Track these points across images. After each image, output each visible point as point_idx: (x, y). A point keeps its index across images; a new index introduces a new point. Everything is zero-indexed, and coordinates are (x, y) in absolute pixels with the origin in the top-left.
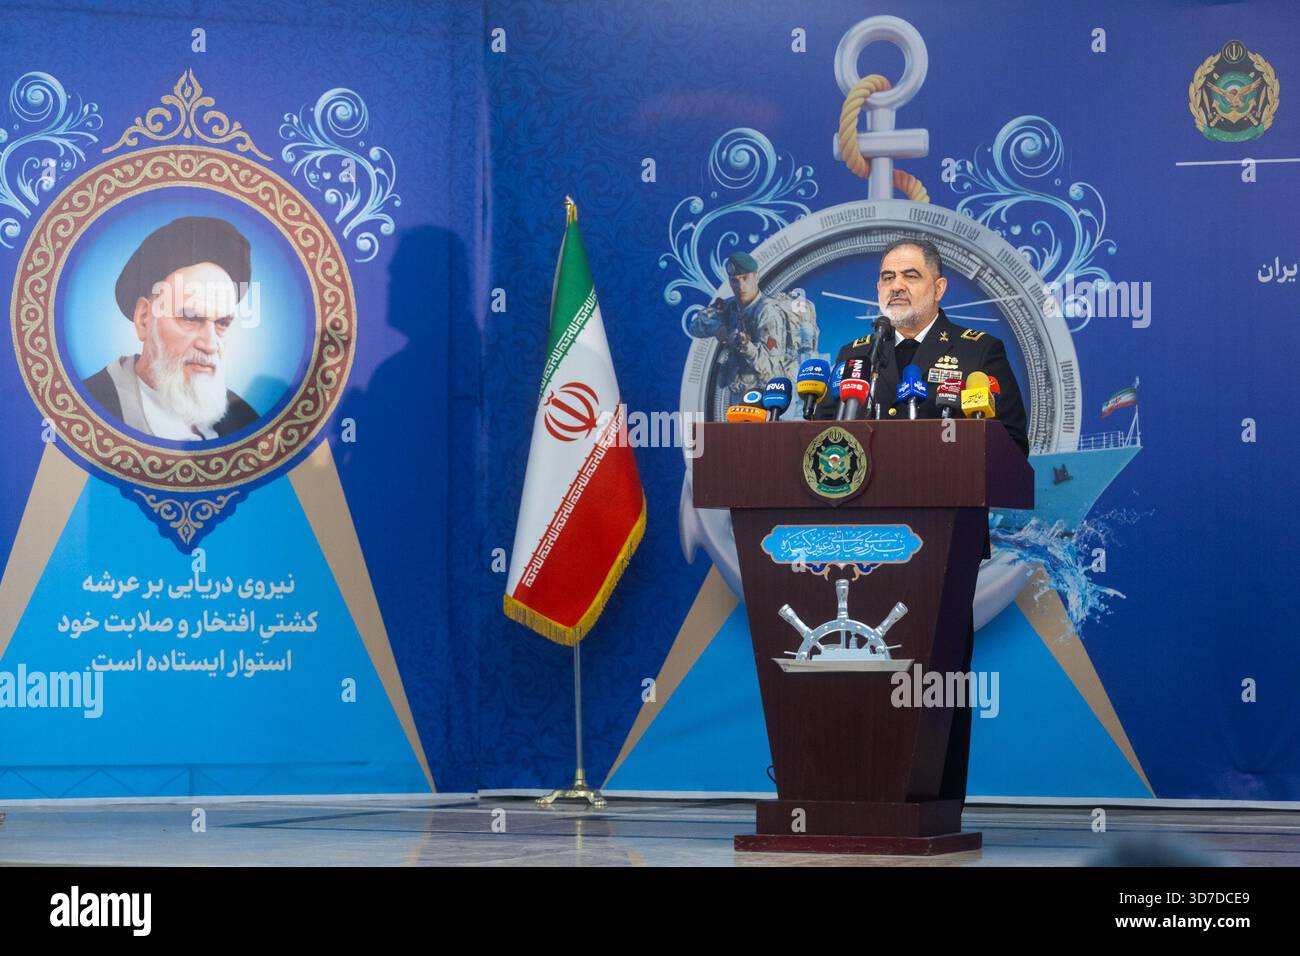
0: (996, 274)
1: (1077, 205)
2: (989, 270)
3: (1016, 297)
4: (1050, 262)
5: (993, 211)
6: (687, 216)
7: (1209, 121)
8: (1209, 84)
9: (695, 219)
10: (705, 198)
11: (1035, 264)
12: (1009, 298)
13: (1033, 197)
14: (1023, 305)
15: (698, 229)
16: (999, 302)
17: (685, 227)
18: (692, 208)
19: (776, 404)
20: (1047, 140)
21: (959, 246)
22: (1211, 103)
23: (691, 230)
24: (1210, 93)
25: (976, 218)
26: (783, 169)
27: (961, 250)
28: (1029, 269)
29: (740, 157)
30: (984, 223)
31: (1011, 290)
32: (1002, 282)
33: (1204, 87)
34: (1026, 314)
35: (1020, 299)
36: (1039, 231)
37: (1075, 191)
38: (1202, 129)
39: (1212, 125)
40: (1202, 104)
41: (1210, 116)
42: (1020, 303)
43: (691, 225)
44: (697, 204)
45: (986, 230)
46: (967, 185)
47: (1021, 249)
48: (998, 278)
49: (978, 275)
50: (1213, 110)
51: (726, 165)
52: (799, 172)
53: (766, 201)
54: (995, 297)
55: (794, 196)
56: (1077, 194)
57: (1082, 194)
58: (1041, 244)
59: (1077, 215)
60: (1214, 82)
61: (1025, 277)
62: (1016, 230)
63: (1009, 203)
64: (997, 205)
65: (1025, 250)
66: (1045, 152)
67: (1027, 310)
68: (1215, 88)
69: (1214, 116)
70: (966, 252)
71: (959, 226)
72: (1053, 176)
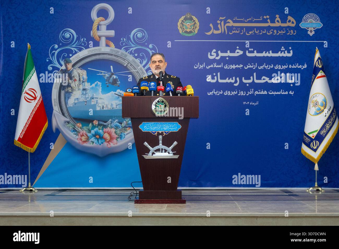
0: (131, 65)
1: (151, 49)
2: (130, 64)
3: (136, 70)
4: (144, 62)
5: (130, 50)
6: (53, 49)
7: (182, 31)
8: (183, 23)
9: (56, 50)
10: (58, 45)
11: (141, 63)
12: (134, 71)
13: (140, 47)
14: (138, 72)
15: (56, 52)
16: (132, 72)
17: (53, 52)
18: (55, 47)
19: (136, 92)
20: (144, 34)
21: (122, 58)
22: (183, 27)
23: (55, 53)
24: (183, 25)
25: (126, 52)
26: (78, 39)
27: (123, 59)
28: (140, 64)
29: (67, 35)
30: (128, 53)
31: (135, 69)
32: (133, 67)
33: (181, 23)
34: (139, 74)
35: (137, 71)
36: (142, 55)
37: (151, 46)
38: (181, 33)
39: (183, 32)
40: (181, 27)
41: (183, 30)
42: (137, 72)
43: (55, 51)
44: (56, 46)
45: (129, 54)
46: (124, 44)
47: (137, 59)
48: (132, 66)
49: (127, 65)
50: (183, 28)
51: (64, 37)
52: (82, 40)
53: (74, 46)
54: (131, 70)
55: (81, 45)
56: (151, 47)
57: (152, 47)
58: (142, 58)
59: (151, 52)
60: (184, 22)
61: (138, 66)
62: (136, 55)
63: (134, 48)
64: (132, 49)
65: (138, 60)
66: (143, 37)
67: (139, 73)
68: (184, 24)
69: (184, 30)
70: (124, 60)
71: (122, 53)
72: (145, 42)
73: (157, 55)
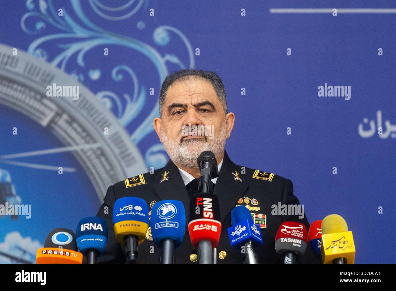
0: (72, 120)
1: (162, 50)
2: (65, 117)
3: (95, 146)
4: (133, 109)
5: (68, 53)
11: (116, 111)
12: (87, 147)
13: (114, 40)
14: (103, 154)
16: (76, 152)
19: (95, 246)
21: (31, 89)
25: (50, 59)
27: (33, 94)
28: (110, 117)
30: (59, 65)
31: (89, 138)
32: (79, 130)
34: (106, 164)
35: (99, 148)
36: (120, 77)
37: (161, 35)
42: (99, 152)
45: (61, 73)
46: (40, 25)
47: (100, 95)
48: (75, 125)
49: (52, 121)
54: (70, 145)
56: (163, 39)
57: (167, 39)
58: (122, 91)
59: (162, 61)
61: (105, 124)
62: (95, 75)
63: (87, 46)
64: (74, 48)
65: (105, 96)
67: (107, 159)
70: (38, 97)
71: (31, 69)
72: (135, 19)
73: (192, 78)
